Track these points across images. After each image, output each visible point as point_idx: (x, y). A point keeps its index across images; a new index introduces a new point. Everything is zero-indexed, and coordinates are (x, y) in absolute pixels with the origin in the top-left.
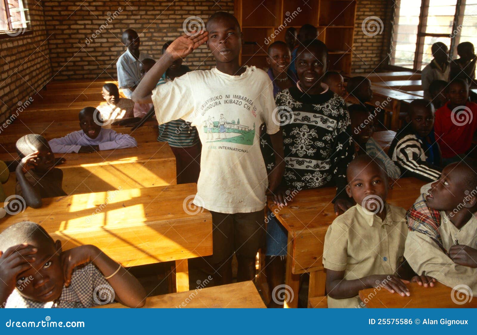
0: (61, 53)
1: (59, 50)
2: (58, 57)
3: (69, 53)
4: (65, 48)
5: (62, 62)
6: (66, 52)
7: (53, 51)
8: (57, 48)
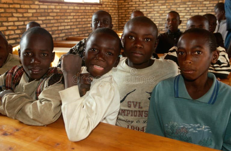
0: (123, 17)
1: (123, 16)
2: (122, 19)
3: (127, 17)
4: (126, 15)
5: (123, 22)
6: (126, 16)
7: (120, 16)
8: (122, 14)
